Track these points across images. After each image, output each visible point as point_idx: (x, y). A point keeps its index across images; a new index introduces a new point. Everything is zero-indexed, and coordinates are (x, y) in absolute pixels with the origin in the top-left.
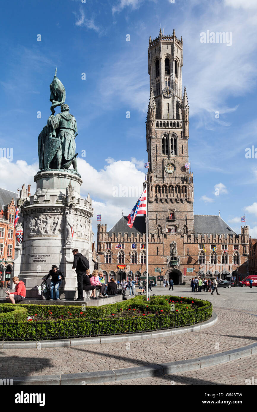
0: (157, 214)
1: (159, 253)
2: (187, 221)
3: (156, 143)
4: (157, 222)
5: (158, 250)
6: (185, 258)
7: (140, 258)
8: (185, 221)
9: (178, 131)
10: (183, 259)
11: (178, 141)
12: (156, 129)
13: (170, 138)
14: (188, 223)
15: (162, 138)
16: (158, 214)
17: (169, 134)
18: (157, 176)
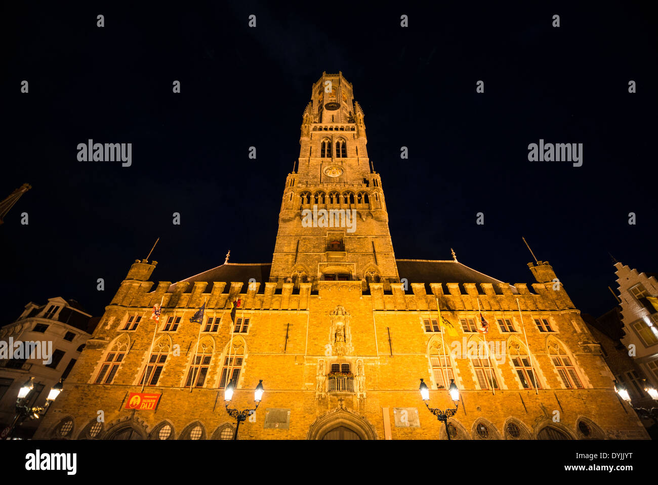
0: (298, 243)
1: (290, 345)
2: (378, 256)
3: (311, 145)
4: (296, 259)
5: (289, 335)
6: (382, 367)
7: (221, 364)
8: (372, 257)
9: (348, 134)
10: (373, 369)
11: (348, 143)
12: (311, 132)
13: (336, 141)
14: (379, 261)
15: (322, 141)
16: (300, 242)
17: (332, 137)
18: (307, 182)
